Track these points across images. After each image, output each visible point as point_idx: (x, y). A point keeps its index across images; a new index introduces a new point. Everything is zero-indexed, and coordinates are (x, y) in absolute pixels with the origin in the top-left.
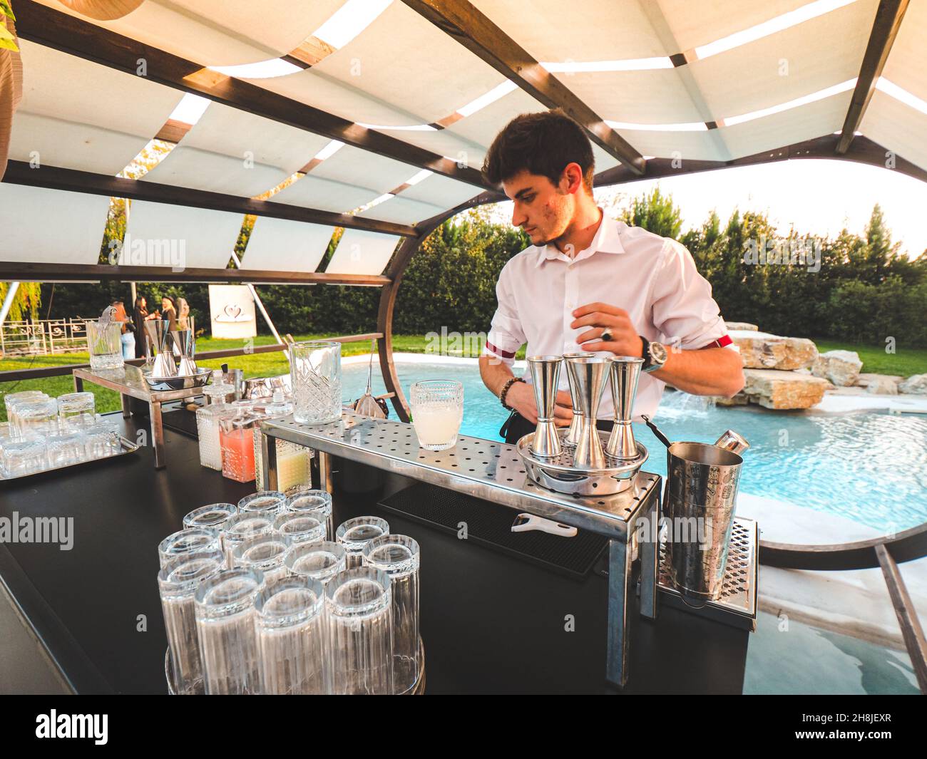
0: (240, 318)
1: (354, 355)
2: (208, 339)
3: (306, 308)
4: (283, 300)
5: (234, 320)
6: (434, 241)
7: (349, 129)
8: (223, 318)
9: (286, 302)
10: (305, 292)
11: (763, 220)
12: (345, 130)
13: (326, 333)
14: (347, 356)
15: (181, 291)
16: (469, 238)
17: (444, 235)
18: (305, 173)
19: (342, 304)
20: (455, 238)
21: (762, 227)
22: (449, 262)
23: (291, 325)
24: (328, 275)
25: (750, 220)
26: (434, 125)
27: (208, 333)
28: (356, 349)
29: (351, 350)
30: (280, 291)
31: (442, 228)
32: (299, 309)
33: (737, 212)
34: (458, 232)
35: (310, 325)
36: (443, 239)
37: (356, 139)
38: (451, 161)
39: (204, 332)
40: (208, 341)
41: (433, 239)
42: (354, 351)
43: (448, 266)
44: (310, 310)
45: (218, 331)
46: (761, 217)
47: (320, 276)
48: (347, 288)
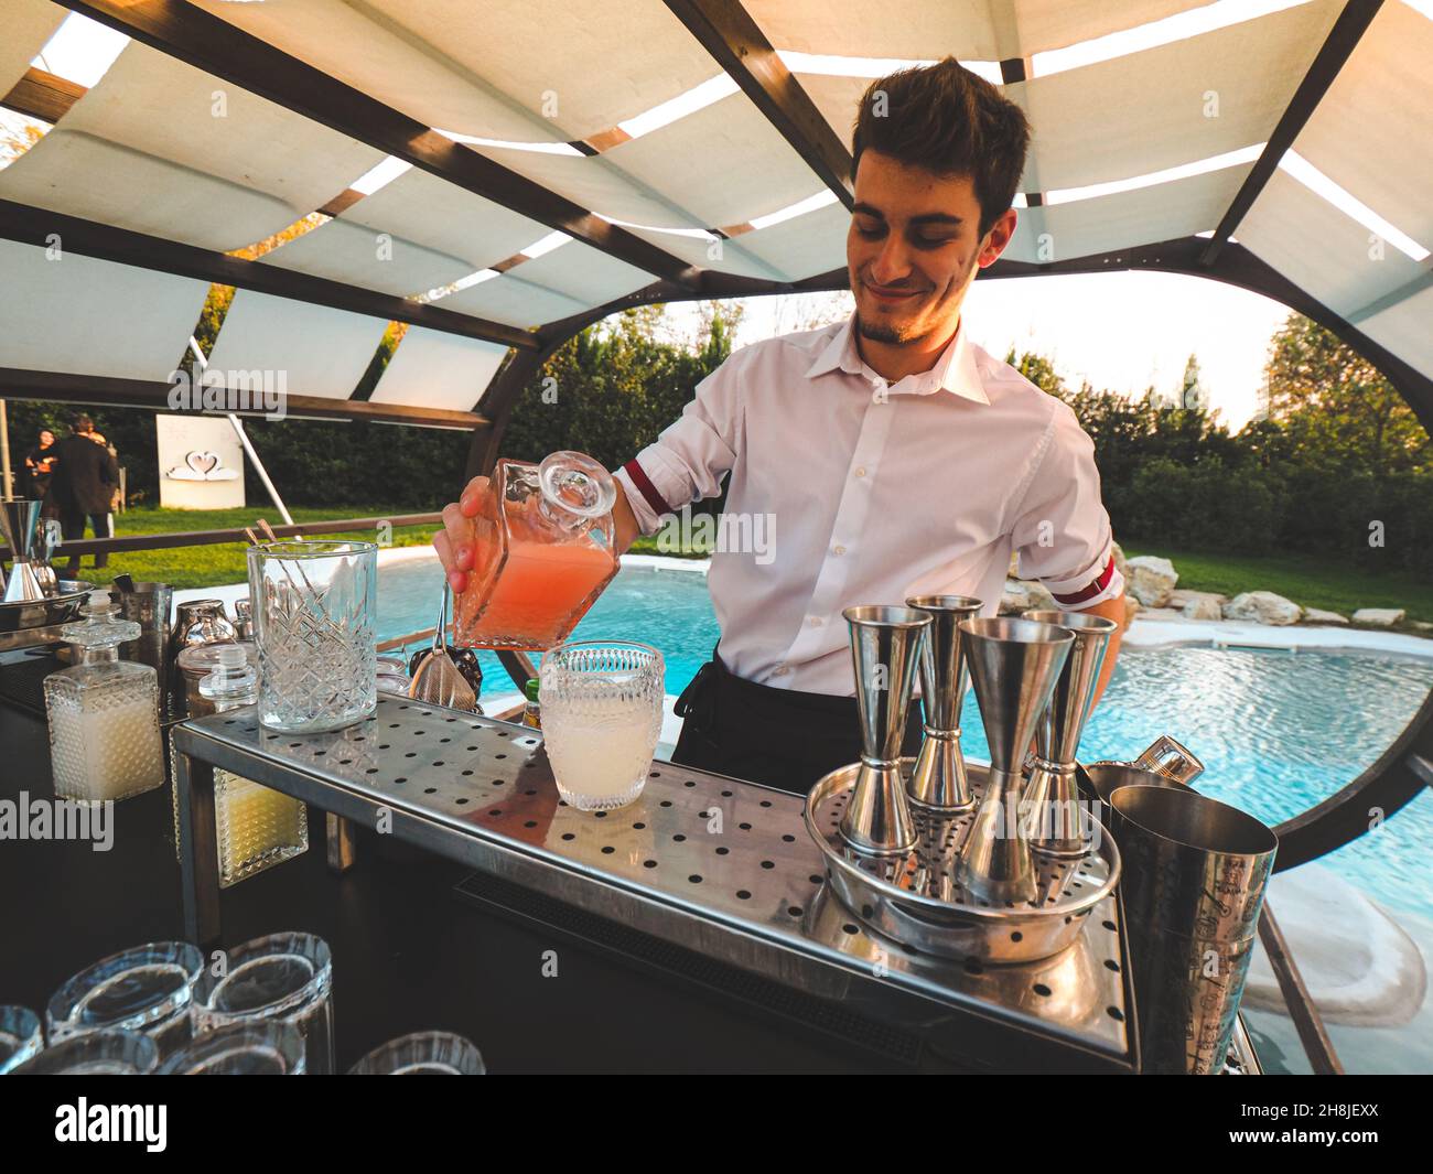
0: (213, 475)
1: (422, 544)
2: (153, 509)
3: (337, 462)
4: (296, 447)
5: (202, 476)
6: (563, 363)
7: (419, 138)
8: (183, 472)
9: (302, 450)
10: (337, 434)
11: (1048, 366)
12: (412, 138)
13: (372, 504)
14: (409, 546)
15: (103, 422)
16: (620, 362)
17: (578, 355)
18: (334, 215)
19: (402, 458)
20: (597, 361)
21: (1046, 376)
22: (586, 399)
23: (309, 489)
24: (374, 405)
25: (1030, 365)
26: (579, 145)
27: (154, 497)
28: (424, 534)
29: (415, 535)
30: (291, 431)
31: (576, 343)
32: (325, 463)
33: (1013, 352)
34: (601, 351)
35: (344, 490)
36: (578, 361)
37: (431, 157)
38: (603, 221)
39: (145, 496)
40: (151, 513)
41: (561, 359)
42: (421, 538)
43: (586, 405)
44: (344, 465)
45: (174, 495)
46: (1046, 361)
47: (358, 407)
48: (412, 431)
